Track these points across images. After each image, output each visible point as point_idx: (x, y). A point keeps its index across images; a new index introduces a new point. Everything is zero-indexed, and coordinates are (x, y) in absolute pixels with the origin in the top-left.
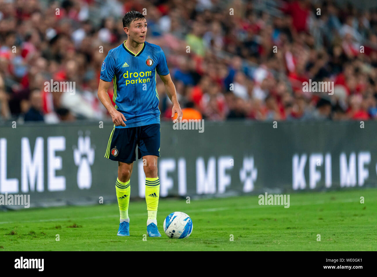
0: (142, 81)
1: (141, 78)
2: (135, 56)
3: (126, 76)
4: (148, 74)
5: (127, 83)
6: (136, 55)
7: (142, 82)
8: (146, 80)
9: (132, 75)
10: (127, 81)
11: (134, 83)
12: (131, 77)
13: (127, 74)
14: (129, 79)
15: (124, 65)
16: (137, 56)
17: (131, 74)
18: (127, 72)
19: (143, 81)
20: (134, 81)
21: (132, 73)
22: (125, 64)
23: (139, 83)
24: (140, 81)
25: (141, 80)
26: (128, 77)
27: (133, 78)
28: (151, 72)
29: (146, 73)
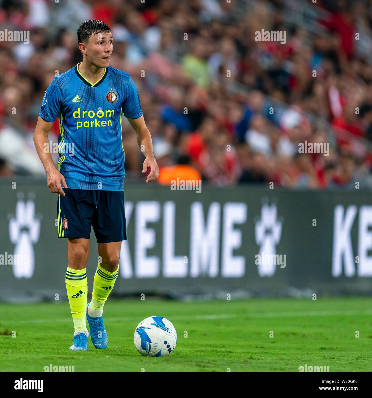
0: (100, 124)
1: (99, 119)
2: (92, 87)
3: (77, 115)
4: (108, 113)
5: (78, 126)
6: (93, 85)
7: (99, 126)
8: (106, 123)
9: (86, 114)
10: (77, 123)
11: (88, 126)
12: (83, 117)
13: (79, 113)
14: (82, 120)
15: (74, 99)
16: (94, 87)
17: (84, 113)
18: (79, 109)
19: (102, 124)
20: (88, 123)
21: (86, 112)
22: (76, 98)
23: (96, 126)
24: (97, 124)
25: (99, 122)
26: (79, 117)
27: (87, 119)
28: (113, 111)
29: (107, 112)
